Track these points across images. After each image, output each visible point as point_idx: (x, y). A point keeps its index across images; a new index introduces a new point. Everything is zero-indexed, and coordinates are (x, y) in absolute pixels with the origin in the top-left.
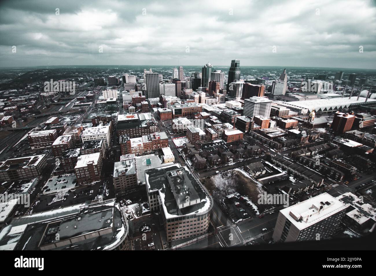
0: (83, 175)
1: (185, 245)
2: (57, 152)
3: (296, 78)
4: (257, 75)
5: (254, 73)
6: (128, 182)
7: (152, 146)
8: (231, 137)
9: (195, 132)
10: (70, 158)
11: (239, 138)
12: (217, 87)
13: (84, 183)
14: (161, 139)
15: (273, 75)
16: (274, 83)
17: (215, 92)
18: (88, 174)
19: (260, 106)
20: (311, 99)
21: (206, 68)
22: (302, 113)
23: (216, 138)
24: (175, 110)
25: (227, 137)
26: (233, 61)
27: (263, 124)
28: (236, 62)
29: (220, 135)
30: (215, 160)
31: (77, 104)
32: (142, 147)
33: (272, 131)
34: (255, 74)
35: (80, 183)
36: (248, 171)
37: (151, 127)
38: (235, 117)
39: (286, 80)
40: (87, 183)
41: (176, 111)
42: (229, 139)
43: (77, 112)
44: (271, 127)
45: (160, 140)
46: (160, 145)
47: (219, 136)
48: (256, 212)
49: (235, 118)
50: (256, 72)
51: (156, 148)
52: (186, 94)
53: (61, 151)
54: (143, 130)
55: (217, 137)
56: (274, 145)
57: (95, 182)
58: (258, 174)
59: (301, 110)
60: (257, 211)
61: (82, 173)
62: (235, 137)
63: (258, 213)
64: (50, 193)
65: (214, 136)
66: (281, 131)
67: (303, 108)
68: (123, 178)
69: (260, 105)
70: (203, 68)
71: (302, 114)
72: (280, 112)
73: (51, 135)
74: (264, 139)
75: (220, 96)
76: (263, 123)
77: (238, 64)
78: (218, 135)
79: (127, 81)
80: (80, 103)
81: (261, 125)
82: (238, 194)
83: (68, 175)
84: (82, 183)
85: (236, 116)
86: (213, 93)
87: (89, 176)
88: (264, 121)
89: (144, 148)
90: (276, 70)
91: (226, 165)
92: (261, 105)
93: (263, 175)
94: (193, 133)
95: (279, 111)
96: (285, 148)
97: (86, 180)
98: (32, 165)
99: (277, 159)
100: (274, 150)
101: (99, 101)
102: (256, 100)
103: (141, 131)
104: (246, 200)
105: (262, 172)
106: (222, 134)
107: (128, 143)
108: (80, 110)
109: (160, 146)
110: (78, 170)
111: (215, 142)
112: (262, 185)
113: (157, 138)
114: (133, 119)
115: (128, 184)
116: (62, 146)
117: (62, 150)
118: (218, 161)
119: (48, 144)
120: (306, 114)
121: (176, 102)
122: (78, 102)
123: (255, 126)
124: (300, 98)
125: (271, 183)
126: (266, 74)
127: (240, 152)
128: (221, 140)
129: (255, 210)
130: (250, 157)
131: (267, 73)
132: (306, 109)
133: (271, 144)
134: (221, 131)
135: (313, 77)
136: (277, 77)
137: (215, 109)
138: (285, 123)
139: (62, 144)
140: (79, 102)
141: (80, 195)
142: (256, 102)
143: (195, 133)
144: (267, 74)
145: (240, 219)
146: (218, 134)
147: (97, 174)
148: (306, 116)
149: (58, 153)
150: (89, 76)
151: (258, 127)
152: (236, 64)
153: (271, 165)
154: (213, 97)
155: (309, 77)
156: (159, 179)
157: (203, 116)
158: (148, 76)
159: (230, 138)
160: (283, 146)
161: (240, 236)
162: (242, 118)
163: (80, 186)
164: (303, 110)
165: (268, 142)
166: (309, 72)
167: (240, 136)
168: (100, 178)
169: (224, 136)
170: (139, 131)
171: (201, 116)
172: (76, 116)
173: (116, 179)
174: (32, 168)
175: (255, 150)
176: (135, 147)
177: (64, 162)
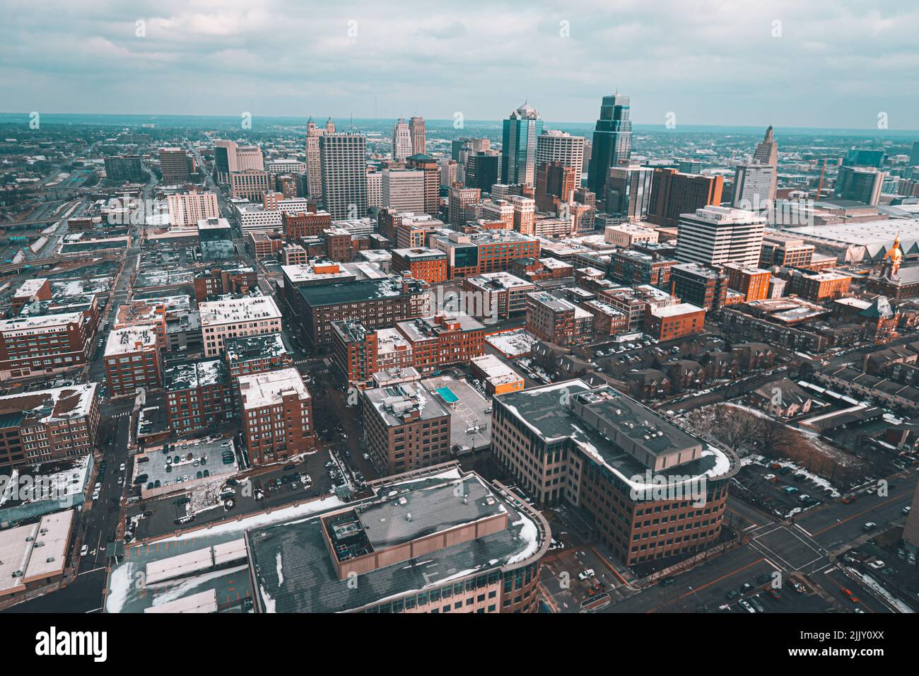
0: (268, 431)
1: (679, 570)
2: (121, 380)
3: (784, 163)
4: (655, 151)
5: (644, 145)
6: (426, 442)
7: (438, 353)
8: (672, 324)
9: (562, 309)
10: (193, 390)
11: (694, 325)
12: (567, 182)
13: (266, 457)
14: (464, 330)
15: (707, 151)
16: (741, 172)
17: (560, 197)
18: (281, 429)
19: (732, 235)
20: (862, 220)
21: (519, 121)
22: (848, 258)
23: (625, 329)
24: (457, 251)
25: (661, 324)
26: (608, 101)
27: (753, 286)
28: (617, 103)
29: (633, 318)
30: (654, 384)
31: (76, 241)
32: (409, 356)
33: (783, 306)
34: (650, 150)
35: (255, 460)
36: (763, 403)
37: (414, 297)
38: (660, 270)
39: (773, 162)
40: (275, 460)
41: (460, 255)
42: (665, 330)
43: (89, 267)
44: (774, 295)
45: (463, 332)
46: (461, 350)
47: (630, 321)
48: (830, 492)
49: (659, 273)
50: (650, 143)
51: (448, 358)
52: (463, 206)
53: (134, 375)
54: (390, 308)
55: (625, 327)
56: (807, 340)
57: (302, 455)
58: (792, 412)
59: (845, 249)
60: (831, 489)
61: (264, 425)
62: (681, 325)
63: (836, 494)
64: (165, 492)
65: (617, 324)
66: (809, 306)
67: (848, 243)
68: (415, 426)
69: (731, 232)
70: (505, 121)
71: (849, 263)
72: (786, 254)
73: (72, 328)
74: (771, 325)
75: (579, 210)
76: (752, 283)
77: (623, 111)
78: (627, 321)
79: (233, 167)
80: (86, 236)
81: (745, 291)
82: (760, 458)
83: (196, 442)
84: (261, 460)
85: (663, 265)
86: (554, 202)
87: (282, 436)
88: (756, 275)
89: (414, 359)
90: (712, 136)
91: (686, 396)
92: (733, 230)
93: (805, 413)
94: (558, 313)
95: (784, 252)
96: (836, 349)
97: (272, 450)
98: (70, 413)
99: (833, 371)
100: (809, 355)
101: (156, 233)
102: (719, 217)
103: (384, 311)
104: (789, 470)
105: (802, 405)
106: (640, 317)
107: (370, 343)
108: (95, 260)
109: (460, 353)
110: (255, 414)
111: (621, 339)
112: (816, 435)
113: (452, 327)
114: (337, 275)
115: (426, 449)
116: (136, 359)
117: (136, 372)
118: (660, 386)
119: (58, 361)
120: (861, 262)
121: (432, 231)
122: (77, 236)
123: (731, 296)
124: (827, 217)
125: (840, 427)
126: (683, 150)
127: (717, 359)
128: (639, 335)
129: (826, 489)
130: (746, 374)
131: (686, 146)
132: (857, 245)
133: (794, 337)
134: (637, 308)
135: (837, 157)
136: (722, 158)
137: (579, 250)
138: (816, 284)
139: (136, 351)
140: (80, 235)
141: (274, 491)
142: (720, 223)
143: (563, 312)
144: (686, 149)
145: (795, 509)
146: (628, 317)
147: (308, 428)
148: (860, 267)
149: (121, 383)
150: (67, 152)
151: (737, 295)
152: (619, 109)
153: (821, 390)
154: (553, 214)
155: (827, 157)
156: (550, 414)
157: (550, 271)
158: (329, 145)
159: (668, 327)
160: (831, 344)
161: (811, 543)
162: (688, 267)
163: (256, 468)
164: (852, 249)
165: (784, 334)
166: (821, 144)
167: (695, 320)
168: (313, 442)
169: (646, 322)
170: (376, 309)
171: (545, 268)
172: (97, 280)
173: (396, 432)
174: (72, 422)
175: (759, 353)
176: (388, 354)
177: (175, 402)
